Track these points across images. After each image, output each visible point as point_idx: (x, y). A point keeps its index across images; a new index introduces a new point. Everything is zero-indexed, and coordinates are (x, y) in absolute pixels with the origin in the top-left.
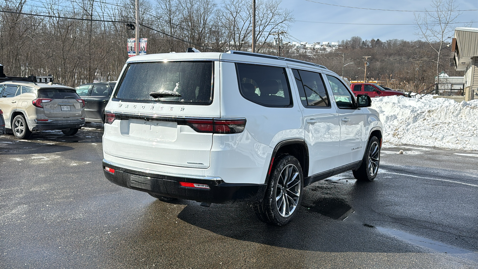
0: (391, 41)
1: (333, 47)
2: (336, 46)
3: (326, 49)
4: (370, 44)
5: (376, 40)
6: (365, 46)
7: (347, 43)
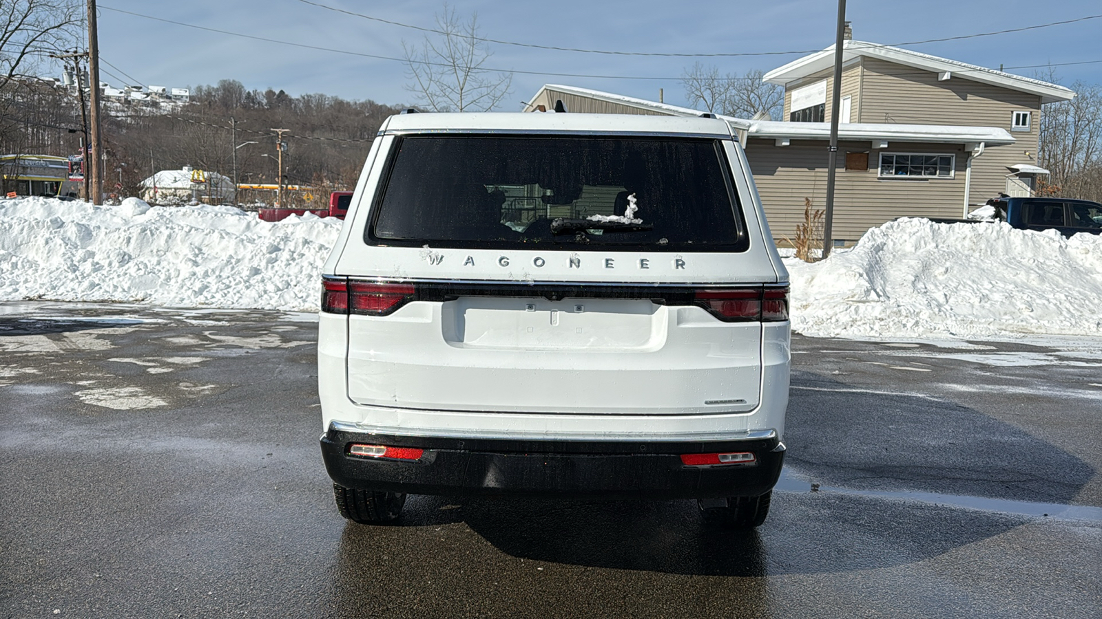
0: (311, 96)
1: (177, 99)
2: (184, 99)
3: (158, 103)
4: (265, 101)
5: (277, 92)
6: (254, 103)
7: (209, 94)
